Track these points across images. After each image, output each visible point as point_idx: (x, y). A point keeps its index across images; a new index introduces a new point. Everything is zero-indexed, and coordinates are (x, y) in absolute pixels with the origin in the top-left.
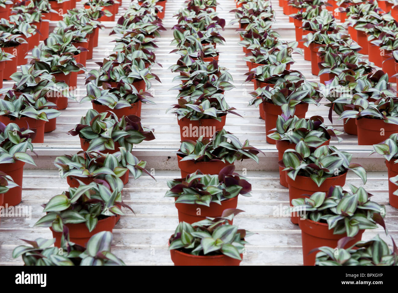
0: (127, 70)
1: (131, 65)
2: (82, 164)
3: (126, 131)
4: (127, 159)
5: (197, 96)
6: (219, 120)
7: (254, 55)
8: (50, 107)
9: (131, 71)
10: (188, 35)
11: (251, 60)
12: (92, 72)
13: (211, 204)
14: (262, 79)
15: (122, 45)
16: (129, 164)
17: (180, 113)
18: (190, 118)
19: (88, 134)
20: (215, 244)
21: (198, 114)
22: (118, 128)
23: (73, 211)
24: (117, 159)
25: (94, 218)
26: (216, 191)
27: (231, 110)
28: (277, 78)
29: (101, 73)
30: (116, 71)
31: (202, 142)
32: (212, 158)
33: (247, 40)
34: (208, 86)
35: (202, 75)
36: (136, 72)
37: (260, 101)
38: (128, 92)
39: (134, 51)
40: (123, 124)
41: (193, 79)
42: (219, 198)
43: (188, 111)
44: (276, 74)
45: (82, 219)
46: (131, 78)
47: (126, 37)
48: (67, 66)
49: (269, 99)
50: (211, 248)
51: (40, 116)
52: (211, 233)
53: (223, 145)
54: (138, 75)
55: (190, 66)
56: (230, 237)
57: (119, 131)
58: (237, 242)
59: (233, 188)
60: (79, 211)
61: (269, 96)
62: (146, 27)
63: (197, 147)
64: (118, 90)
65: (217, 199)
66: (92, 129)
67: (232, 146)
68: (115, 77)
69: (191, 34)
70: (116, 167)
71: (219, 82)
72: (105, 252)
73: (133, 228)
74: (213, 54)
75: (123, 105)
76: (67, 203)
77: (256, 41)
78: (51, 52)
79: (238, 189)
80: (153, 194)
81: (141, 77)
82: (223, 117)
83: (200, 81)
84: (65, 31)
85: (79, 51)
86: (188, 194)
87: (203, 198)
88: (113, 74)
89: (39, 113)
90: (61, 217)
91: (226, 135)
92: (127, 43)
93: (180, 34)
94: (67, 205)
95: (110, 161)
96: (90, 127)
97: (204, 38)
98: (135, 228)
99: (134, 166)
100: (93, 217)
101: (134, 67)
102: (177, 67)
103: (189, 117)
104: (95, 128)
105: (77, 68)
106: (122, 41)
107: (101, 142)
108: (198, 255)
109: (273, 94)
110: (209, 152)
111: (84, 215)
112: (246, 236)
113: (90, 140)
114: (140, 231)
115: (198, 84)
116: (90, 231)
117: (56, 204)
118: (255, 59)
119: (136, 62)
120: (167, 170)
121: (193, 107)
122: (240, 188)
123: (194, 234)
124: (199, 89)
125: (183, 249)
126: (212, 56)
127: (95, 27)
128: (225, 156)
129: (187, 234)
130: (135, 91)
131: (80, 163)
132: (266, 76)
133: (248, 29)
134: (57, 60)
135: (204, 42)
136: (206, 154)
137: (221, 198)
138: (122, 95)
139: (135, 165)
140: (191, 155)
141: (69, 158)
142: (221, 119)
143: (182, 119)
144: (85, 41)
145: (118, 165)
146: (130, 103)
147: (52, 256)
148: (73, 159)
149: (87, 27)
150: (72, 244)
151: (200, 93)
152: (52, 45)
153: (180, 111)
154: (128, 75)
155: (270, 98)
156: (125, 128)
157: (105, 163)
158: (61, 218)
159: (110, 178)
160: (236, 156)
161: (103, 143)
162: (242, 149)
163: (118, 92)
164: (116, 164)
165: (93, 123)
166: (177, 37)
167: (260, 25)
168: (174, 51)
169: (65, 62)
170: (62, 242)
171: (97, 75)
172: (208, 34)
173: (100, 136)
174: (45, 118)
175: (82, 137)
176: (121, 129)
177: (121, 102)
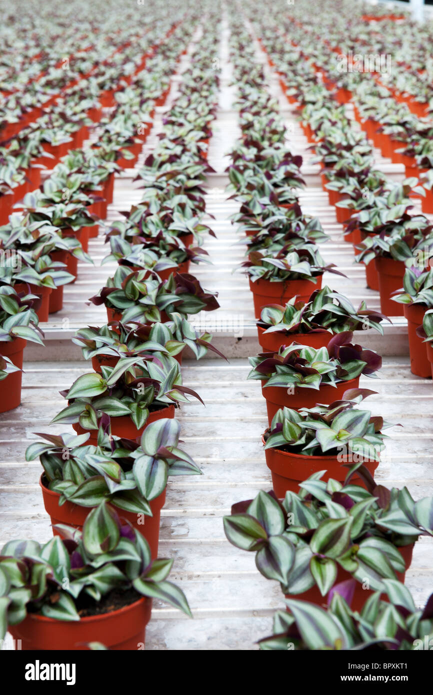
0: (167, 220)
1: (172, 213)
2: (115, 340)
3: (177, 294)
4: (183, 331)
5: (274, 251)
6: (314, 281)
7: (352, 198)
8: (57, 269)
9: (172, 221)
10: (251, 177)
11: (349, 205)
12: (116, 225)
13: (321, 386)
14: (370, 228)
15: (153, 192)
16: (186, 338)
17: (253, 273)
18: (269, 279)
19: (119, 301)
20: (338, 438)
21: (281, 273)
22: (164, 291)
23: (111, 398)
24: (169, 330)
25: (143, 409)
26: (326, 369)
27: (330, 269)
28: (392, 226)
29: (129, 226)
30: (150, 221)
31: (294, 306)
32: (313, 328)
33: (339, 181)
34: (292, 236)
35: (280, 222)
36: (180, 223)
37: (372, 256)
38: (171, 248)
39: (173, 196)
40: (171, 286)
41: (269, 228)
42: (332, 378)
43: (266, 270)
44: (391, 218)
45: (125, 410)
46: (174, 231)
47: (159, 180)
48: (77, 218)
49: (385, 252)
50: (332, 444)
51: (43, 281)
52: (329, 423)
53: (328, 307)
54: (184, 226)
55: (259, 215)
56: (359, 428)
57: (165, 295)
58: (370, 435)
59: (352, 365)
60: (120, 398)
61: (386, 248)
62: (186, 168)
63: (287, 313)
64: (158, 246)
65: (330, 380)
66: (125, 293)
67: (342, 310)
68: (149, 231)
69: (255, 175)
70: (169, 341)
71: (307, 232)
72: (170, 448)
73: (194, 435)
74: (291, 199)
75: (166, 265)
76: (102, 386)
77: (353, 181)
78: (50, 202)
79: (360, 366)
80: (219, 390)
81: (187, 229)
82: (318, 277)
83: (279, 231)
84: (69, 175)
85: (92, 201)
86: (284, 374)
87: (307, 379)
88: (146, 226)
89: (42, 277)
90: (92, 407)
91: (331, 295)
92: (162, 189)
93: (239, 176)
94: (102, 389)
95: (158, 332)
96: (121, 290)
97: (275, 180)
98: (199, 436)
99: (195, 341)
100: (142, 407)
101: (176, 216)
102: (239, 216)
103: (267, 278)
104: (130, 292)
105: (90, 220)
106: (154, 186)
107: (140, 312)
108: (311, 455)
109: (391, 244)
110: (306, 320)
111: (128, 404)
112: (383, 428)
113: (122, 310)
114: (205, 440)
115: (276, 234)
116: (138, 428)
117: (85, 388)
118: (355, 204)
119: (180, 209)
120: (236, 358)
121: (274, 262)
122: (363, 364)
123: (302, 425)
124: (277, 242)
125: (287, 447)
126: (289, 203)
127: (112, 171)
128: (332, 325)
129: (291, 424)
130: (182, 246)
131: (112, 338)
132: (376, 223)
133: (337, 167)
134: (62, 211)
135: (276, 185)
136: (303, 321)
137: (335, 380)
138: (163, 252)
139: (195, 339)
140: (280, 325)
141: (96, 331)
142: (316, 280)
143: (258, 281)
144: (99, 188)
145: (171, 339)
146: (177, 262)
147: (87, 456)
148: (101, 333)
149: (99, 171)
150: (117, 438)
151: (279, 248)
152: (51, 191)
153: (254, 270)
154: (168, 227)
155: (387, 250)
156: (174, 292)
157: (152, 336)
158: (94, 409)
159: (160, 358)
160: (348, 325)
161: (143, 314)
162: (356, 315)
163: (156, 249)
164: (167, 337)
165: (126, 285)
166: (233, 180)
167: (355, 162)
168: (232, 197)
169: (73, 212)
170: (100, 438)
171: (122, 229)
172: (280, 175)
173: (137, 303)
174: (51, 283)
175: (110, 306)
176: (169, 292)
177: (163, 260)
